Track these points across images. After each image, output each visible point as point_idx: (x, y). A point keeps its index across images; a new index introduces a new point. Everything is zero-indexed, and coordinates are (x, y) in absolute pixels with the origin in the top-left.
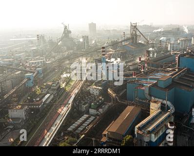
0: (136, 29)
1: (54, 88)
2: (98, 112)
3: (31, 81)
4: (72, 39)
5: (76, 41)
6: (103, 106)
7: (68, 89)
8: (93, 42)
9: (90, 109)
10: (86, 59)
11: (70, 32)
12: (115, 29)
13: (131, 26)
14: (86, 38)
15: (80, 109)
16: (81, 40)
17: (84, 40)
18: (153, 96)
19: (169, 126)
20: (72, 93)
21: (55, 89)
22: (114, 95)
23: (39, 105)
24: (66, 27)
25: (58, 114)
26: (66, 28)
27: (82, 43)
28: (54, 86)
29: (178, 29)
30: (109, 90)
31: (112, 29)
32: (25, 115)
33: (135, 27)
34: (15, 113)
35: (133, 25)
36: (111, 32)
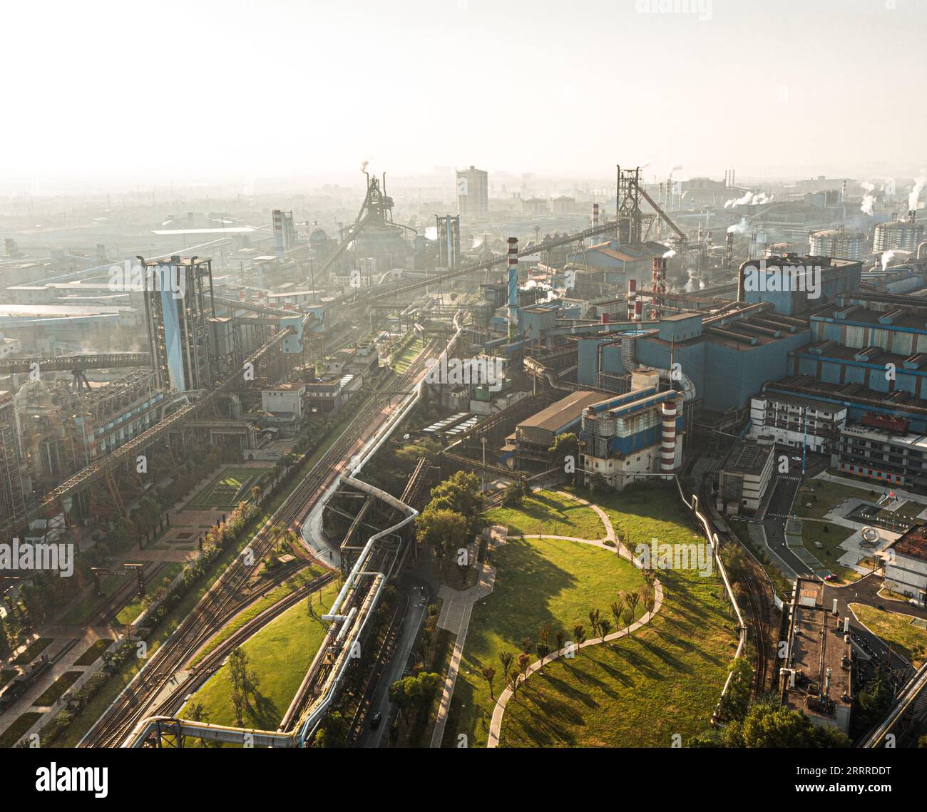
0: (638, 189)
1: (363, 360)
2: (494, 410)
3: (299, 336)
4: (396, 230)
5: (410, 236)
6: (509, 396)
7: (400, 370)
8: (477, 243)
9: (473, 402)
10: (453, 298)
11: (387, 203)
12: (570, 195)
13: (620, 177)
14: (449, 225)
15: (444, 403)
16: (432, 234)
17: (443, 233)
18: (643, 363)
19: (663, 410)
20: (416, 379)
21: (365, 365)
22: (539, 370)
23: (332, 389)
24: (374, 181)
25: (383, 417)
26: (373, 186)
27: (435, 244)
28: (361, 356)
29: (832, 196)
30: (526, 362)
31: (556, 195)
32: (302, 408)
33: (634, 182)
34: (279, 400)
35: (626, 175)
36: (551, 206)
